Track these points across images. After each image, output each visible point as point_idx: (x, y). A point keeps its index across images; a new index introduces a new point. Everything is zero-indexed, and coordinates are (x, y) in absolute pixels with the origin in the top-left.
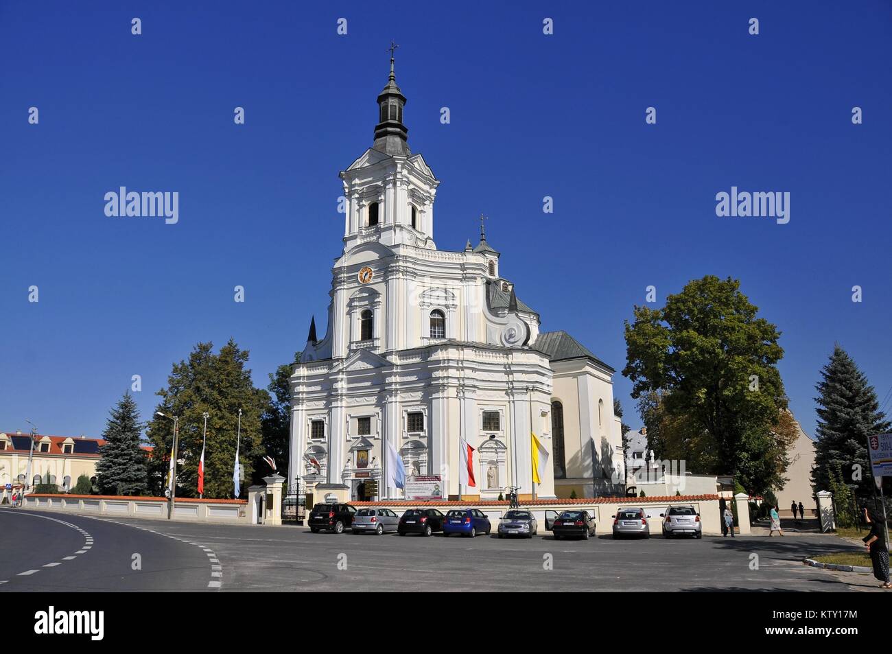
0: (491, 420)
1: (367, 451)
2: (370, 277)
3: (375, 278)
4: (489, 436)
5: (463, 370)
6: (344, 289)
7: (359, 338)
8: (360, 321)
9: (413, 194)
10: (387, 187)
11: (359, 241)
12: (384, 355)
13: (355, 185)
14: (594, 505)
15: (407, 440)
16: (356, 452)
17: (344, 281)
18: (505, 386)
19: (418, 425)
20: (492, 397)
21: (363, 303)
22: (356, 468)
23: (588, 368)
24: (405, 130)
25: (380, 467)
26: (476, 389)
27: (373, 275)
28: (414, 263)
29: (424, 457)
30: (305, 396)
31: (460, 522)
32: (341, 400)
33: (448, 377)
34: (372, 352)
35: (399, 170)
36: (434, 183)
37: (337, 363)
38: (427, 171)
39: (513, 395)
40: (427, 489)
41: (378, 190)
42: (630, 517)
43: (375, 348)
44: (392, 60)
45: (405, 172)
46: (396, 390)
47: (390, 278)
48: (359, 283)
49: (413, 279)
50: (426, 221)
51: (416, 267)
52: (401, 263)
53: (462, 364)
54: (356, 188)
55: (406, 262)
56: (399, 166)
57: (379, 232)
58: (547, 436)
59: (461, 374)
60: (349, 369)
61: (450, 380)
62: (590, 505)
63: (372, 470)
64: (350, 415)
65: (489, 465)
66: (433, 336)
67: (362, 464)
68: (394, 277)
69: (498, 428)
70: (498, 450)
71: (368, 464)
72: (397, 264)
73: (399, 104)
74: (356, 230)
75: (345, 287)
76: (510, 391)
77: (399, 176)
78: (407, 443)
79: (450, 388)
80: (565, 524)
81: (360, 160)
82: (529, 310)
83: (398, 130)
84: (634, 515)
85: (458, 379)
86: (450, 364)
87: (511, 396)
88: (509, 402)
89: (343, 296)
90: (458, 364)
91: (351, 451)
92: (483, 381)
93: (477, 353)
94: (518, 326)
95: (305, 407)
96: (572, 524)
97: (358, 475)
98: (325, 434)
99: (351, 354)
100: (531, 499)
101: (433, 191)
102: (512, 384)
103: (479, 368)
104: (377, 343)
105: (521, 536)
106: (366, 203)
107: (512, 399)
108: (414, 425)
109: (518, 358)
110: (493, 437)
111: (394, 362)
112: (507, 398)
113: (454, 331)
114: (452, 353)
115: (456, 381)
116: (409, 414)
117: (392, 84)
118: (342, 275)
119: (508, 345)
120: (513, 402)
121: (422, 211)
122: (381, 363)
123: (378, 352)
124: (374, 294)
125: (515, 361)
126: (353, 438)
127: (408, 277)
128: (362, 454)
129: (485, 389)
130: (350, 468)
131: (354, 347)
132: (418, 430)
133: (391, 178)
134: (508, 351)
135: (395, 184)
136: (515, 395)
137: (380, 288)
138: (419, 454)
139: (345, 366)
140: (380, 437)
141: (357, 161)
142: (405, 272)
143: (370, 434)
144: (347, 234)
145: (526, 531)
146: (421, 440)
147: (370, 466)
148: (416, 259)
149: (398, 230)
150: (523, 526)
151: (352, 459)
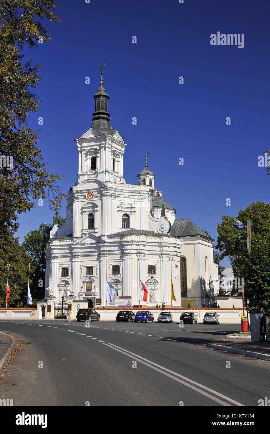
0: (152, 269)
1: (91, 283)
2: (93, 197)
3: (95, 197)
4: (150, 277)
5: (139, 246)
6: (79, 202)
7: (87, 227)
8: (87, 219)
9: (114, 153)
10: (101, 150)
11: (86, 178)
12: (100, 237)
13: (83, 147)
14: (197, 310)
15: (112, 278)
16: (85, 284)
17: (79, 198)
18: (159, 253)
19: (117, 271)
20: (152, 258)
21: (89, 210)
22: (85, 291)
23: (200, 241)
24: (109, 115)
25: (98, 291)
26: (145, 255)
27: (94, 196)
28: (115, 191)
29: (120, 287)
30: (58, 255)
31: (142, 316)
32: (78, 258)
33: (132, 249)
34: (94, 235)
35: (107, 142)
36: (124, 145)
37: (76, 240)
38: (120, 139)
39: (162, 257)
40: (124, 302)
41: (96, 151)
42: (211, 316)
43: (96, 233)
44: (101, 73)
45: (110, 142)
46: (107, 254)
47: (103, 198)
48: (86, 199)
49: (114, 199)
50: (120, 167)
51: (116, 193)
52: (109, 191)
53: (139, 243)
54: (85, 148)
55: (111, 190)
56: (108, 139)
57: (97, 173)
58: (178, 277)
59: (138, 247)
60: (82, 243)
61: (133, 251)
62: (196, 310)
63: (94, 293)
64: (82, 266)
65: (150, 291)
66: (124, 227)
67: (89, 289)
68: (106, 198)
69: (155, 273)
70: (155, 284)
71: (91, 290)
72: (107, 192)
73: (106, 101)
74: (84, 171)
75: (79, 201)
76: (161, 255)
77: (107, 145)
78: (112, 280)
79: (133, 254)
80: (184, 317)
81: (86, 133)
82: (170, 207)
83: (105, 116)
84: (212, 315)
85: (137, 250)
86: (133, 243)
87: (161, 258)
88: (160, 261)
89: (78, 205)
90: (137, 243)
91: (83, 283)
92: (148, 250)
93: (146, 237)
94: (165, 224)
95: (58, 261)
96: (187, 317)
97: (86, 295)
98: (69, 274)
99: (83, 235)
100: (170, 307)
101: (123, 149)
102: (162, 252)
103: (146, 244)
104: (96, 230)
105: (167, 322)
106: (90, 157)
107: (162, 259)
108: (115, 271)
109: (165, 239)
110: (152, 277)
111: (105, 240)
112: (159, 259)
113: (133, 225)
114: (134, 238)
115: (136, 251)
116: (113, 266)
117: (102, 88)
118: (78, 195)
119: (160, 232)
120: (162, 261)
121: (118, 161)
122: (99, 240)
123: (97, 235)
124: (95, 206)
125: (164, 241)
126: (84, 277)
127: (112, 198)
128: (89, 285)
129: (149, 255)
130: (82, 291)
131: (84, 231)
132: (117, 274)
133: (104, 145)
134: (160, 236)
135: (105, 149)
136: (163, 258)
137: (98, 203)
138: (117, 285)
139: (80, 241)
140: (98, 277)
141: (85, 134)
142: (111, 196)
143: (93, 275)
144: (79, 173)
145: (169, 320)
146: (119, 278)
147: (93, 291)
148: (116, 188)
149: (107, 173)
150: (167, 318)
151: (83, 287)
